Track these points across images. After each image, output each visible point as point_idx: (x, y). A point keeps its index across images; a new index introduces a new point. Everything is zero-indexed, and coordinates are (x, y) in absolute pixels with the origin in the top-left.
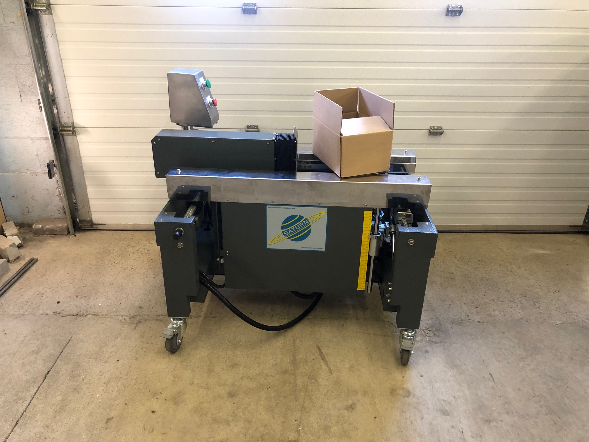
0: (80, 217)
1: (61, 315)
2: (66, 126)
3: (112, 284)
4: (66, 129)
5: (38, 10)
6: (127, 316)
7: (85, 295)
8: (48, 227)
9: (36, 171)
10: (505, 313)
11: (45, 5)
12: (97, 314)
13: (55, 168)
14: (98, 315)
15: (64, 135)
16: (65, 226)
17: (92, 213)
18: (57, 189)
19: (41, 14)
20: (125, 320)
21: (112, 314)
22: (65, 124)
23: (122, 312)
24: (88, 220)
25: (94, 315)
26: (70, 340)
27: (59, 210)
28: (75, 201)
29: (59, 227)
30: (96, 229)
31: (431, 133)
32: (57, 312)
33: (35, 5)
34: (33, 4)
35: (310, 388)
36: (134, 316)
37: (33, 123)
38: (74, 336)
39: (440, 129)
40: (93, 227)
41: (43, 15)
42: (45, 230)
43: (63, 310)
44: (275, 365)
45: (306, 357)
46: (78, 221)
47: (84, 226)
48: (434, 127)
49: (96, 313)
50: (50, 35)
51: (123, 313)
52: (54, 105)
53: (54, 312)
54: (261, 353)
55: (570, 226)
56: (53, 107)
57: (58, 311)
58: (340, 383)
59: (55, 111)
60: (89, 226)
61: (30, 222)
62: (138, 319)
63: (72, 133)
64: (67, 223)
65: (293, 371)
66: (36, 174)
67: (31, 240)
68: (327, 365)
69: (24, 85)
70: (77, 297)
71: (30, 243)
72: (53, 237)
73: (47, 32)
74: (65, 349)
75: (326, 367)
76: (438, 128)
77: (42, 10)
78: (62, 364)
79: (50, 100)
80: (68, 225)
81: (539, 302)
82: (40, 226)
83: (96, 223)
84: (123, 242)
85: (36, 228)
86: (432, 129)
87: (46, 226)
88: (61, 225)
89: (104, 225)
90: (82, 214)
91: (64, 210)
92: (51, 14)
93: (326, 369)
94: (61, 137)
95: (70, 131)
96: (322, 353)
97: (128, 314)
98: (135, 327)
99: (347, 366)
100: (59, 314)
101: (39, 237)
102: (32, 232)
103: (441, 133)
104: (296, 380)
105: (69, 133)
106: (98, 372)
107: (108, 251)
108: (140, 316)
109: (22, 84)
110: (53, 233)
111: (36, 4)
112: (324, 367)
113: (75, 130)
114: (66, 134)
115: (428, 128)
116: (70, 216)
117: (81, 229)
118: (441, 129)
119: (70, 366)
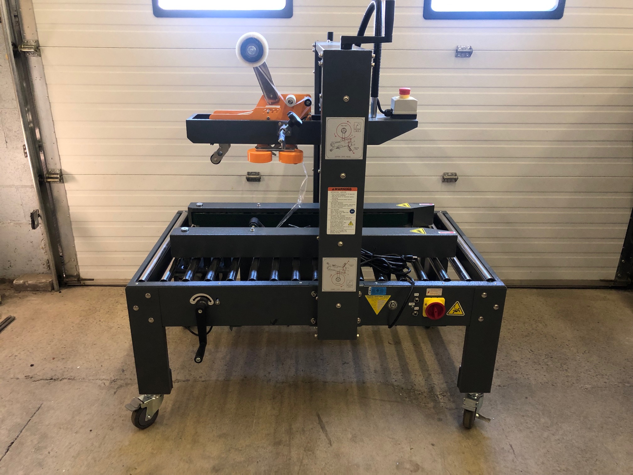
0: (66, 272)
1: (33, 379)
2: (53, 173)
3: (95, 344)
4: (52, 176)
5: (26, 52)
6: (108, 380)
7: (63, 357)
8: (29, 282)
9: (20, 222)
10: (529, 376)
11: (33, 47)
12: (74, 378)
13: (39, 218)
14: (75, 380)
15: (51, 183)
16: (49, 282)
17: (80, 267)
18: (42, 241)
19: (29, 56)
20: (104, 384)
21: (91, 378)
22: (52, 172)
23: (103, 375)
24: (75, 275)
25: (70, 379)
26: (40, 407)
27: (44, 265)
28: (61, 254)
29: (42, 283)
30: (84, 284)
31: (444, 180)
32: (29, 376)
33: (22, 46)
34: (21, 46)
35: (305, 461)
36: (115, 380)
37: (18, 170)
38: (45, 403)
39: (454, 176)
40: (80, 283)
41: (31, 57)
42: (27, 286)
43: (36, 374)
44: (268, 435)
45: (304, 426)
46: (64, 276)
47: (70, 281)
48: (448, 173)
49: (72, 378)
50: (38, 79)
51: (104, 377)
52: (41, 152)
53: (26, 376)
54: (253, 421)
55: (601, 281)
56: (40, 154)
57: (31, 375)
58: (340, 456)
59: (42, 157)
60: (76, 282)
61: (11, 277)
62: (119, 383)
63: (59, 181)
64: (51, 278)
65: (288, 442)
66: (20, 224)
67: (11, 297)
68: (327, 435)
69: (10, 131)
70: (54, 359)
71: (9, 300)
72: (36, 294)
73: (35, 74)
74: (34, 417)
75: (325, 438)
76: (452, 174)
77: (30, 52)
78: (28, 435)
79: (37, 146)
80: (52, 280)
81: (566, 363)
82: (21, 282)
83: (84, 277)
84: (111, 299)
85: (17, 283)
86: (446, 175)
87: (28, 281)
88: (45, 280)
89: (93, 280)
90: (69, 268)
91: (49, 264)
92: (40, 56)
93: (325, 439)
94: (47, 184)
95: (57, 178)
96: (322, 421)
97: (109, 378)
98: (115, 393)
99: (350, 436)
100: (31, 378)
101: (20, 294)
102: (13, 288)
103: (456, 180)
104: (290, 452)
105: (56, 180)
106: (67, 444)
107: (94, 308)
108: (121, 380)
109: (8, 129)
110: (36, 289)
111: (24, 46)
112: (323, 436)
113: (63, 177)
114: (53, 181)
115: (442, 174)
116: (55, 270)
117: (67, 285)
118: (456, 175)
119: (36, 437)
